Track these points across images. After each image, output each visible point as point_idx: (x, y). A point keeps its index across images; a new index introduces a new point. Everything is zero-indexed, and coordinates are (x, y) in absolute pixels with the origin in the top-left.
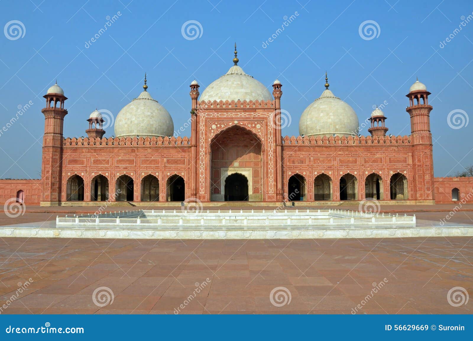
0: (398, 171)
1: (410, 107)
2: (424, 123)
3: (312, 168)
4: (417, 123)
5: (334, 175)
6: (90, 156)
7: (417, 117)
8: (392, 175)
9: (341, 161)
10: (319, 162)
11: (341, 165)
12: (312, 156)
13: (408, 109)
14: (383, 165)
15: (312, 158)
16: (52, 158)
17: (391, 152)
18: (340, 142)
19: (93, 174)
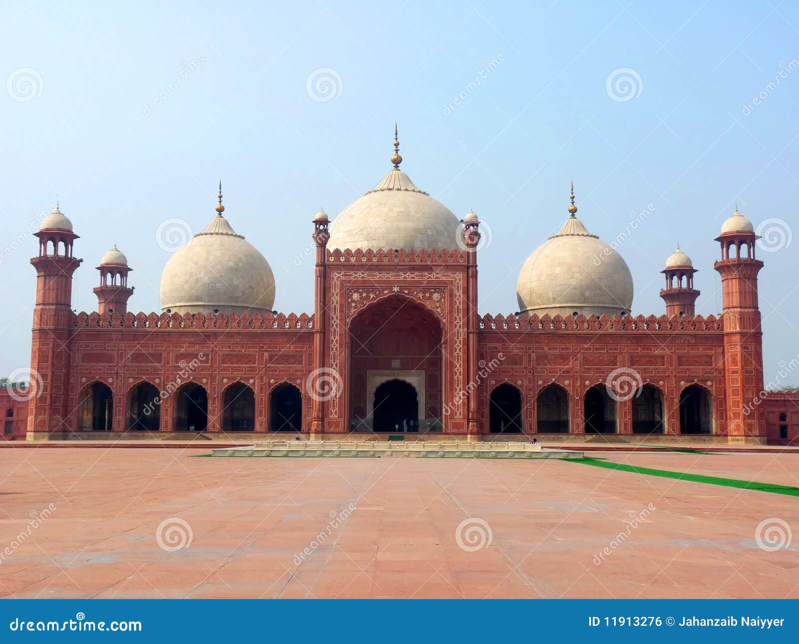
0: (696, 380)
1: (721, 262)
2: (745, 292)
3: (533, 373)
4: (732, 292)
5: (574, 386)
6: (125, 347)
7: (732, 282)
8: (683, 388)
9: (586, 361)
10: (546, 361)
11: (588, 369)
12: (533, 352)
13: (718, 265)
14: (667, 369)
15: (533, 355)
16: (53, 351)
17: (682, 346)
18: (586, 325)
19: (131, 380)
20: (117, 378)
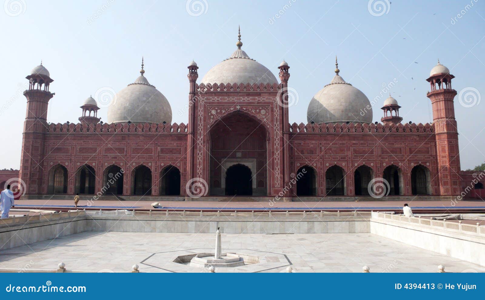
0: (420, 162)
1: (431, 92)
2: (448, 109)
3: (323, 159)
4: (440, 110)
5: (348, 167)
6: (76, 144)
7: (440, 103)
8: (413, 167)
9: (355, 151)
10: (331, 152)
11: (356, 156)
12: (323, 146)
13: (429, 94)
14: (403, 156)
15: (323, 148)
16: (32, 146)
17: (412, 142)
18: (354, 130)
19: (79, 164)
20: (71, 163)
